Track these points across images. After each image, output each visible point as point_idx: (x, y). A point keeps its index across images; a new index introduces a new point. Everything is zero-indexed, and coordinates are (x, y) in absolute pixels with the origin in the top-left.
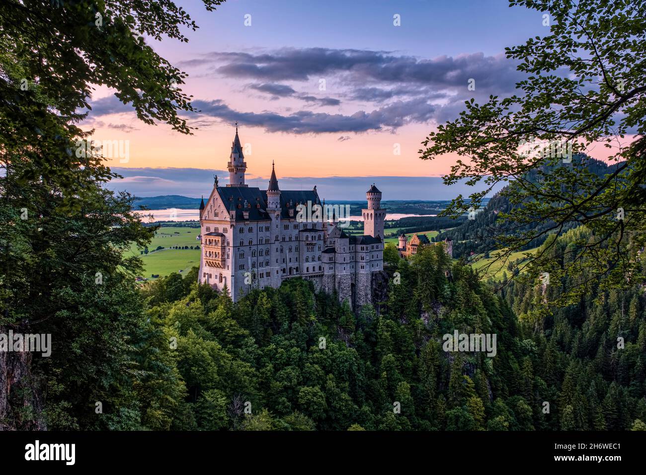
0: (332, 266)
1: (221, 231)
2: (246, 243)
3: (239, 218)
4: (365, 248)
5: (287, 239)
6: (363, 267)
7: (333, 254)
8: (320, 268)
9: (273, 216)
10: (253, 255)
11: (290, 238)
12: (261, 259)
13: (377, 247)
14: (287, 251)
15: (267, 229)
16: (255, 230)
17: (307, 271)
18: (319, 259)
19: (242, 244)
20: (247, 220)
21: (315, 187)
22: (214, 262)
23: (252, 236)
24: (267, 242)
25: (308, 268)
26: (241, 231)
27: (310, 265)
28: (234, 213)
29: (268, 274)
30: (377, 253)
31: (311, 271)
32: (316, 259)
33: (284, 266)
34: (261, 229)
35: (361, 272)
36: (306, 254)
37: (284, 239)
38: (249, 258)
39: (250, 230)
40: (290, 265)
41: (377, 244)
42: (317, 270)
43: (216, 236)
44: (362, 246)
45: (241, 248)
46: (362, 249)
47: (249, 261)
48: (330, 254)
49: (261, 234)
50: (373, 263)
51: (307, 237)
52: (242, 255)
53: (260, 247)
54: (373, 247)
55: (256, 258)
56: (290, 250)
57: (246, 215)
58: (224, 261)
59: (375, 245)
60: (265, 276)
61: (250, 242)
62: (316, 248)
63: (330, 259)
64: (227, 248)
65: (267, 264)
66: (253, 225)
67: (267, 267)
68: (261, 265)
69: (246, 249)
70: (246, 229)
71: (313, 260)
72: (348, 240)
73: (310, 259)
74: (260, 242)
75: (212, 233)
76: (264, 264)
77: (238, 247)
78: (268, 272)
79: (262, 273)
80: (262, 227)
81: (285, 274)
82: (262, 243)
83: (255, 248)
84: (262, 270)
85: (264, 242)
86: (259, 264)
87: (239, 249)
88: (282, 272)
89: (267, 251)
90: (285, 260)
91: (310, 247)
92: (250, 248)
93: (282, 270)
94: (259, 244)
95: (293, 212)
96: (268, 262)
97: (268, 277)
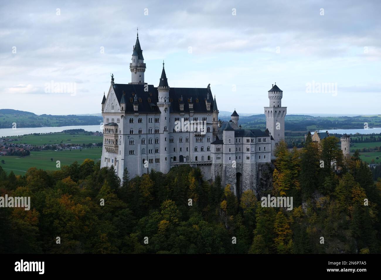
0: (219, 156)
1: (115, 122)
2: (136, 132)
3: (129, 110)
4: (250, 140)
6: (248, 158)
7: (221, 145)
8: (209, 157)
9: (162, 109)
10: (143, 142)
12: (151, 147)
13: (264, 140)
14: (178, 141)
15: (157, 121)
16: (144, 121)
17: (196, 159)
18: (208, 149)
19: (131, 132)
20: (136, 112)
21: (209, 85)
22: (110, 147)
23: (143, 126)
24: (157, 131)
25: (196, 157)
26: (131, 121)
27: (199, 154)
28: (124, 105)
29: (158, 160)
30: (265, 146)
31: (199, 159)
32: (205, 149)
33: (175, 154)
34: (150, 121)
35: (247, 162)
36: (195, 144)
37: (174, 130)
38: (139, 145)
39: (140, 121)
40: (180, 154)
41: (265, 138)
42: (206, 159)
43: (111, 125)
44: (248, 138)
45: (131, 136)
46: (248, 141)
47: (139, 147)
48: (217, 145)
49: (150, 125)
50: (260, 154)
52: (131, 142)
53: (149, 136)
54: (260, 140)
55: (146, 145)
56: (181, 140)
57: (135, 108)
58: (117, 146)
59: (262, 138)
60: (154, 161)
61: (140, 132)
62: (205, 139)
63: (218, 150)
64: (119, 136)
65: (157, 151)
66: (143, 117)
67: (157, 154)
68: (150, 151)
69: (136, 138)
70: (136, 120)
71: (202, 150)
72: (233, 133)
73: (198, 150)
74: (149, 132)
75: (110, 123)
76: (153, 151)
77: (128, 135)
78: (157, 158)
79: (151, 159)
80: (151, 119)
81: (175, 162)
82: (151, 133)
83: (145, 136)
84: (151, 156)
85: (153, 132)
86: (148, 151)
87: (129, 137)
88: (172, 160)
89: (157, 140)
90: (176, 149)
91: (199, 139)
92: (140, 136)
93: (172, 158)
94: (148, 133)
95: (183, 107)
96: (158, 149)
97: (157, 163)
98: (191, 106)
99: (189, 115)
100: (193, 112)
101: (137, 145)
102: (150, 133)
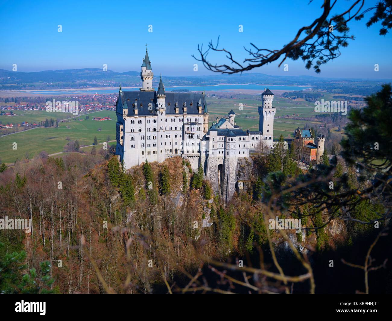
0: (205, 150)
2: (136, 130)
4: (230, 140)
5: (173, 129)
6: (228, 153)
8: (198, 151)
9: (159, 113)
10: (143, 138)
11: (176, 128)
12: (148, 142)
13: (244, 139)
14: (174, 137)
15: (154, 121)
16: (143, 122)
17: (188, 152)
19: (133, 131)
20: (136, 115)
23: (141, 126)
24: (154, 130)
25: (188, 150)
26: (132, 122)
27: (190, 148)
28: (126, 110)
29: (155, 152)
30: (244, 143)
31: (190, 152)
32: (195, 144)
33: (171, 147)
34: (149, 121)
35: (228, 157)
36: (187, 140)
37: (171, 129)
38: (139, 141)
39: (140, 122)
40: (175, 147)
41: (244, 137)
42: (195, 152)
44: (228, 138)
45: (132, 134)
48: (205, 142)
49: (149, 125)
50: (239, 150)
51: (188, 128)
52: (132, 139)
53: (148, 134)
54: (240, 139)
55: (144, 141)
56: (176, 136)
57: (136, 112)
58: (122, 141)
59: (242, 137)
60: (152, 153)
61: (140, 130)
62: (195, 136)
63: (204, 145)
64: (124, 133)
65: (154, 145)
66: (142, 118)
67: (154, 148)
68: (149, 145)
69: (136, 135)
70: (136, 121)
71: (193, 144)
72: (216, 132)
73: (190, 144)
76: (152, 145)
77: (129, 133)
78: (154, 151)
79: (149, 151)
80: (150, 120)
81: (171, 153)
82: (150, 131)
83: (144, 134)
84: (150, 149)
85: (151, 130)
86: (147, 145)
88: (169, 152)
89: (154, 137)
90: (172, 144)
91: (190, 136)
92: (139, 134)
93: (168, 150)
94: (147, 131)
95: (178, 110)
96: (155, 144)
97: (155, 154)
98: (185, 109)
99: (183, 116)
100: (186, 114)
101: (137, 141)
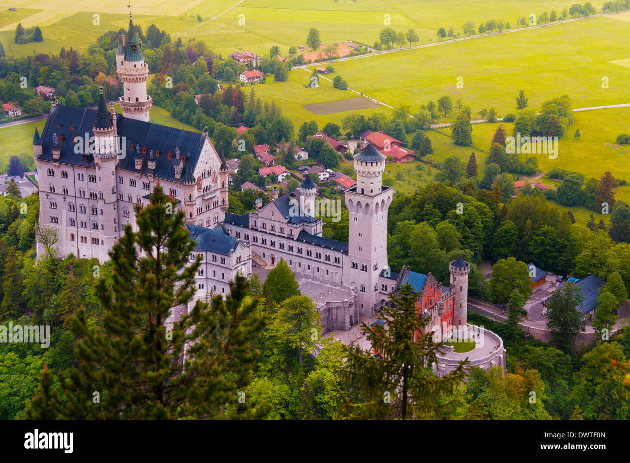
2: (59, 190)
10: (72, 208)
11: (139, 201)
12: (82, 217)
15: (93, 177)
16: (70, 176)
19: (52, 189)
20: (57, 161)
23: (68, 183)
24: (93, 196)
29: (96, 241)
34: (81, 177)
38: (64, 212)
39: (65, 175)
45: (51, 196)
47: (64, 215)
49: (80, 184)
53: (81, 202)
55: (74, 214)
57: (56, 155)
60: (89, 240)
61: (66, 191)
65: (94, 226)
66: (69, 169)
67: (96, 231)
68: (84, 225)
69: (59, 200)
70: (58, 172)
76: (89, 225)
77: (46, 193)
78: (94, 238)
79: (84, 237)
80: (83, 175)
82: (84, 197)
83: (73, 200)
84: (84, 232)
85: (87, 195)
86: (80, 224)
87: (47, 195)
89: (93, 209)
92: (65, 198)
96: (96, 224)
97: (95, 245)
101: (62, 211)
102: (82, 196)
